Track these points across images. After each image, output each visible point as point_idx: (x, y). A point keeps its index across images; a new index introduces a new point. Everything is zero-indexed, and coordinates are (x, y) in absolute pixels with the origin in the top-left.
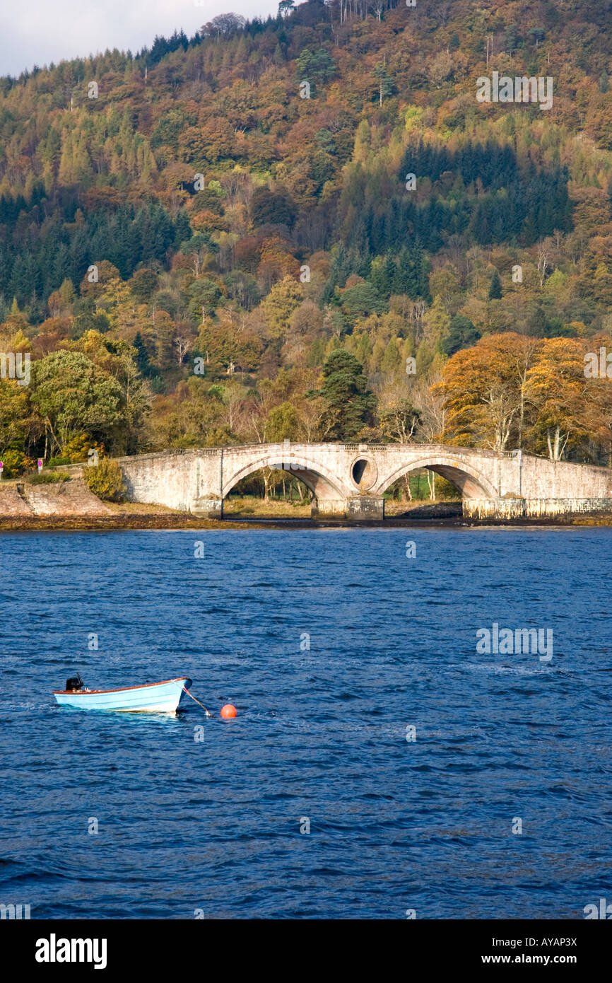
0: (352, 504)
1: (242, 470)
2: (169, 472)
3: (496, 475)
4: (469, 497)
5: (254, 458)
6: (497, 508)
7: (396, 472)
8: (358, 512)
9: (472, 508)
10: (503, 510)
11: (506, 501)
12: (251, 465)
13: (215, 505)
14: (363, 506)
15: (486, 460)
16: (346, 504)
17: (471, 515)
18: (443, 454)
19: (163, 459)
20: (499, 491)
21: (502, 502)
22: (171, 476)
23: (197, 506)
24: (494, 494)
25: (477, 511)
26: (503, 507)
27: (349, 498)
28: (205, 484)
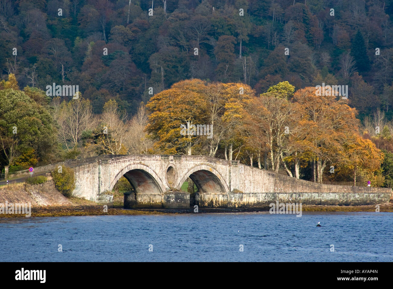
0: (169, 197)
1: (119, 174)
2: (86, 175)
3: (228, 177)
4: (205, 192)
5: (124, 165)
6: (229, 200)
7: (186, 174)
8: (173, 203)
9: (207, 200)
10: (233, 201)
11: (235, 195)
12: (122, 170)
13: (110, 198)
14: (176, 199)
15: (224, 167)
16: (163, 197)
17: (206, 204)
18: (205, 163)
19: (84, 166)
20: (229, 188)
21: (232, 196)
22: (87, 178)
23: (99, 199)
24: (227, 190)
25: (212, 202)
26: (233, 199)
27: (166, 193)
28: (103, 184)
